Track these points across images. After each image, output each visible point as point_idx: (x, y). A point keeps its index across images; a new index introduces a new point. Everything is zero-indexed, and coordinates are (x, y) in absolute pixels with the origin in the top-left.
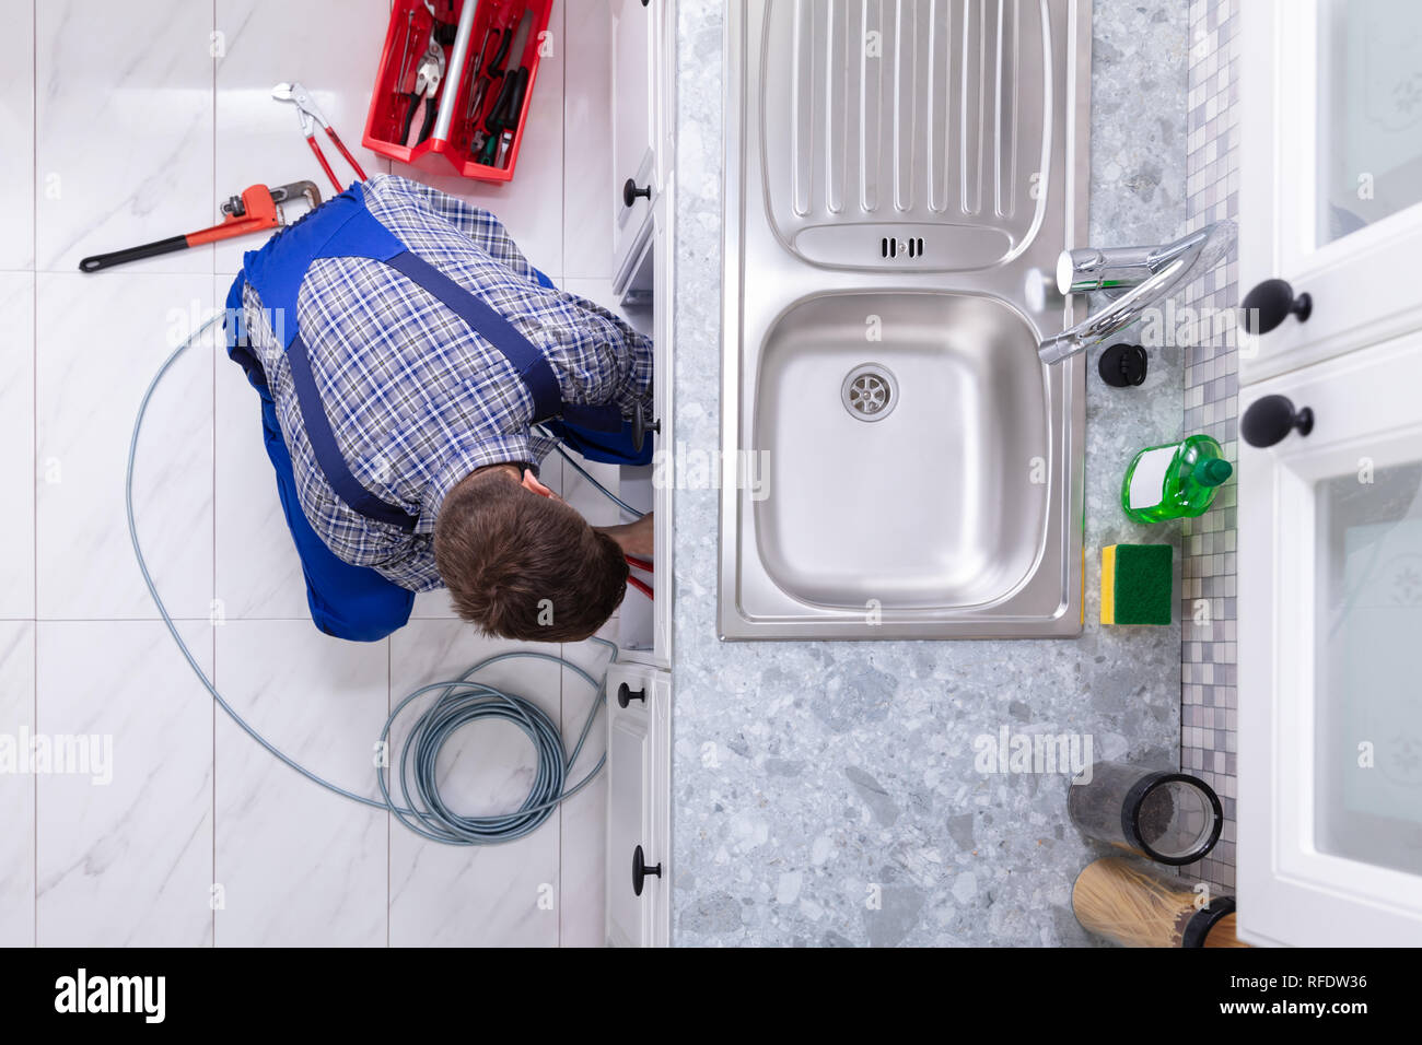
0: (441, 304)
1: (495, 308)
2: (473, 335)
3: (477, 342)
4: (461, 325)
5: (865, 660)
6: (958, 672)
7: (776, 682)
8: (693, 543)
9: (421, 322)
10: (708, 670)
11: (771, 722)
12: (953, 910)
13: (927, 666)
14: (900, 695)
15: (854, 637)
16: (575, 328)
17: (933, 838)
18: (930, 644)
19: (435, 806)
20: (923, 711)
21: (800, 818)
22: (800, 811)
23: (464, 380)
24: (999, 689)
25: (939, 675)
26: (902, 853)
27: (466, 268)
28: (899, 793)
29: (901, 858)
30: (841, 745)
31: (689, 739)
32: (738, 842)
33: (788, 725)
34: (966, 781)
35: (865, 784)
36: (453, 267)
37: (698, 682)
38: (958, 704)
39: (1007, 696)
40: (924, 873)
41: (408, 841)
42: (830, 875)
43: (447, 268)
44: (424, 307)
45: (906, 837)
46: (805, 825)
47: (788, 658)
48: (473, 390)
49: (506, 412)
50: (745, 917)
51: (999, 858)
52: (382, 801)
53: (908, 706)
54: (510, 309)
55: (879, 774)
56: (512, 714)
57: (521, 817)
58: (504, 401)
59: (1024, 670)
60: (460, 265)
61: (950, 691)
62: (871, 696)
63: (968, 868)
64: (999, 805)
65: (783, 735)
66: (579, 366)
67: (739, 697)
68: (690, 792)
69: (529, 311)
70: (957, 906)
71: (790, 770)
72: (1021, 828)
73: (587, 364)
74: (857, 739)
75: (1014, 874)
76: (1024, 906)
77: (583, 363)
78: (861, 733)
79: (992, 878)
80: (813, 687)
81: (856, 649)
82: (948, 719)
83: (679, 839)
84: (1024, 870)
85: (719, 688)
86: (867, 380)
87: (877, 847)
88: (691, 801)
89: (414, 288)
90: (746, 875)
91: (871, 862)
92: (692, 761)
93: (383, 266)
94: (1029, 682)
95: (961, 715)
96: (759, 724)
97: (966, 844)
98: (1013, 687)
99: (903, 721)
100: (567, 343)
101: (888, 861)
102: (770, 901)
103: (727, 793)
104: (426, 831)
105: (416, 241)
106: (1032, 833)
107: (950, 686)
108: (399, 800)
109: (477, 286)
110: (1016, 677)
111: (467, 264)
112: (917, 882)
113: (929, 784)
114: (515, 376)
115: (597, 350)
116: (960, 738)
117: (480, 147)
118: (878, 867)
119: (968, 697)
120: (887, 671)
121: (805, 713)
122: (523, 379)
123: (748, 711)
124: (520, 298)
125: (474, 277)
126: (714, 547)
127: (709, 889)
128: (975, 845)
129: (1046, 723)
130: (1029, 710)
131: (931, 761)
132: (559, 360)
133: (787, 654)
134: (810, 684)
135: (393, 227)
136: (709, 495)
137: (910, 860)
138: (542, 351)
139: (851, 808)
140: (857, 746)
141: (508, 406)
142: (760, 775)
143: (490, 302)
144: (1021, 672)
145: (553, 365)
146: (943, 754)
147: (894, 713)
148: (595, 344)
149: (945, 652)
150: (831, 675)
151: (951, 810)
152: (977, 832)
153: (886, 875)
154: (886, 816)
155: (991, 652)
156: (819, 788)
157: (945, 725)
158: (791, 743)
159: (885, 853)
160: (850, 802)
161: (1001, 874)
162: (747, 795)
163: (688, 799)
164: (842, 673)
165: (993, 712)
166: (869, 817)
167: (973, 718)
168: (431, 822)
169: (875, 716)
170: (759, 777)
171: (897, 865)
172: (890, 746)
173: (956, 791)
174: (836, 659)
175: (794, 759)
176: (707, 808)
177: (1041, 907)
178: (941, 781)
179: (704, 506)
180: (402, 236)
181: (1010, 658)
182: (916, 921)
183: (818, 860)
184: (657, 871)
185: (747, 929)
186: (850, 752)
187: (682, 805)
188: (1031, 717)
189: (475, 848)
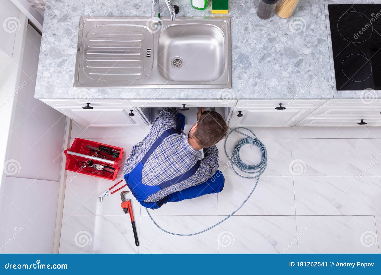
0: (153, 152)
1: (155, 141)
2: (160, 145)
3: (162, 144)
4: (158, 148)
5: (236, 59)
6: (238, 41)
7: (241, 77)
8: (211, 94)
9: (157, 156)
10: (238, 91)
11: (249, 78)
12: (289, 41)
13: (237, 47)
14: (243, 52)
15: (231, 61)
16: (160, 125)
17: (273, 45)
18: (232, 46)
19: (259, 166)
20: (247, 48)
21: (270, 72)
22: (268, 72)
23: (170, 147)
24: (242, 33)
25: (239, 44)
26: (277, 52)
27: (146, 148)
28: (264, 52)
29: (278, 52)
30: (254, 64)
31: (254, 95)
32: (275, 84)
33: (250, 75)
34: (261, 39)
35: (263, 59)
36: (145, 151)
37: (241, 93)
38: (245, 41)
39: (243, 31)
40: (281, 47)
41: (267, 172)
42: (282, 66)
43: (146, 152)
44: (154, 156)
45: (274, 51)
46: (272, 71)
47: (236, 75)
48: (172, 145)
49: (177, 139)
50: (292, 83)
51: (277, 32)
52: (258, 178)
53: (246, 51)
54: (156, 138)
55: (260, 56)
56: (238, 149)
57: (261, 148)
58: (175, 139)
59: (238, 28)
60: (145, 149)
61: (242, 43)
62: (243, 58)
63: (279, 39)
64: (266, 33)
65: (252, 76)
66: (168, 124)
67: (244, 85)
68: (265, 95)
69: (156, 134)
70: (288, 41)
71: (260, 74)
72: (271, 29)
73: (168, 122)
74: (253, 61)
75: (280, 30)
76: (287, 28)
77: (167, 123)
78: (251, 60)
79: (282, 34)
80: (242, 70)
81: (234, 61)
82: (248, 43)
83: (276, 97)
84: (279, 28)
85: (243, 89)
86: (174, 63)
87: (276, 57)
88: (267, 94)
89: (150, 158)
90: (283, 83)
91: (279, 58)
92: (258, 94)
93: (144, 166)
94: (240, 27)
95: (247, 41)
96: (250, 81)
97: (274, 39)
98: (241, 30)
99: (249, 52)
100: (163, 126)
101: (279, 55)
102: (288, 78)
103: (265, 87)
104: (264, 168)
105: (139, 160)
106: (272, 26)
107: (241, 42)
108: (257, 174)
109: (150, 145)
110: (239, 30)
111: (145, 148)
112: (283, 48)
113: (262, 46)
114: (170, 136)
115: (165, 121)
116: (252, 40)
117: (115, 156)
118: (280, 56)
119: (243, 39)
120: (238, 55)
121: (247, 71)
122: (170, 135)
123: (247, 83)
124: (153, 136)
125: (148, 146)
126: (212, 90)
127: (286, 90)
128: (275, 37)
129: (249, 24)
130: (246, 27)
131: (257, 46)
132: (167, 127)
133: (235, 75)
134: (241, 70)
135: (136, 165)
136: (201, 91)
137: (278, 50)
138: (165, 131)
139: (268, 62)
140: (254, 61)
141: (176, 138)
142: (261, 80)
143: (154, 142)
144: (238, 29)
145: (168, 129)
146: (256, 44)
147: (247, 53)
148: (163, 121)
149: (234, 43)
150: (239, 66)
151: (267, 42)
152: (272, 37)
153: (282, 55)
154: (269, 55)
155: (234, 35)
156: (264, 68)
157: (249, 43)
158: (254, 74)
159: (277, 55)
160: (266, 62)
161: (281, 32)
162: (266, 83)
163: (267, 95)
164: (239, 64)
165: (246, 34)
166: (269, 58)
167: (248, 38)
168: (262, 167)
169: (248, 57)
170: (262, 81)
171: (279, 53)
172: (254, 54)
173: (263, 41)
174: (236, 65)
175: (257, 73)
176: (268, 91)
177: (287, 24)
178: (261, 44)
179: (203, 92)
180: (138, 163)
181: (235, 31)
182: (292, 49)
183: (279, 68)
184: (281, 104)
185: (295, 83)
186: (256, 62)
187: (268, 96)
188: (247, 27)
189: (268, 158)
